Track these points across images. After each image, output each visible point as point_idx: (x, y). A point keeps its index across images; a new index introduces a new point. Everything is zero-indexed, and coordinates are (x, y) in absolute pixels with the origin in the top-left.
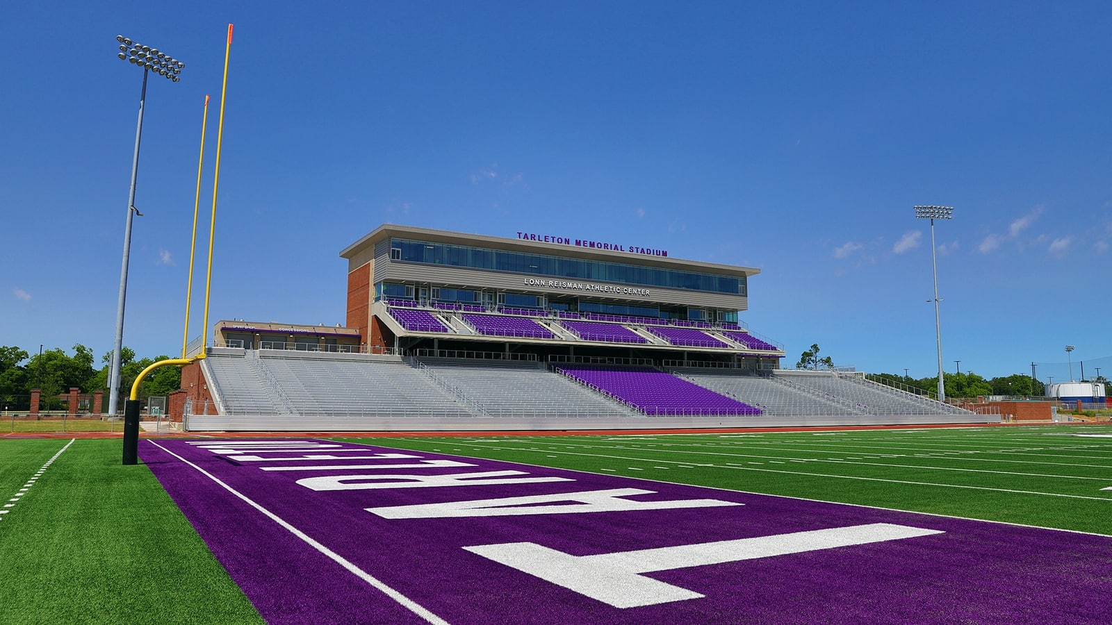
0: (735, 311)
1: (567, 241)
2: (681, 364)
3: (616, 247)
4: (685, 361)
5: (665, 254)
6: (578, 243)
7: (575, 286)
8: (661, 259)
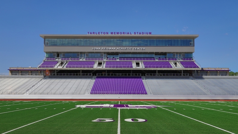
0: (192, 53)
1: (107, 33)
2: (181, 75)
3: (128, 33)
4: (182, 74)
5: (150, 33)
6: (112, 33)
7: (112, 48)
8: (149, 35)
